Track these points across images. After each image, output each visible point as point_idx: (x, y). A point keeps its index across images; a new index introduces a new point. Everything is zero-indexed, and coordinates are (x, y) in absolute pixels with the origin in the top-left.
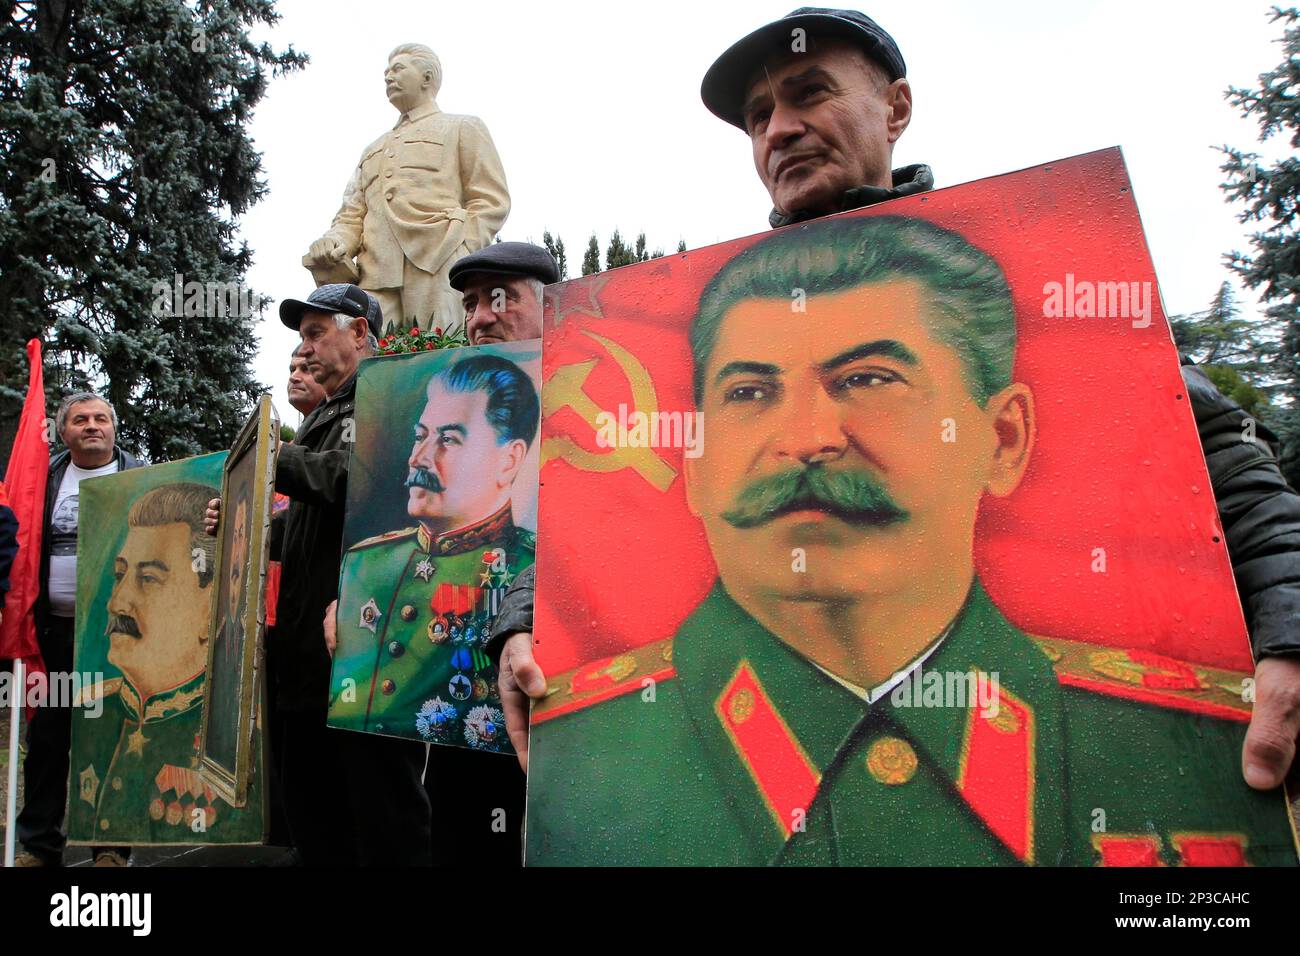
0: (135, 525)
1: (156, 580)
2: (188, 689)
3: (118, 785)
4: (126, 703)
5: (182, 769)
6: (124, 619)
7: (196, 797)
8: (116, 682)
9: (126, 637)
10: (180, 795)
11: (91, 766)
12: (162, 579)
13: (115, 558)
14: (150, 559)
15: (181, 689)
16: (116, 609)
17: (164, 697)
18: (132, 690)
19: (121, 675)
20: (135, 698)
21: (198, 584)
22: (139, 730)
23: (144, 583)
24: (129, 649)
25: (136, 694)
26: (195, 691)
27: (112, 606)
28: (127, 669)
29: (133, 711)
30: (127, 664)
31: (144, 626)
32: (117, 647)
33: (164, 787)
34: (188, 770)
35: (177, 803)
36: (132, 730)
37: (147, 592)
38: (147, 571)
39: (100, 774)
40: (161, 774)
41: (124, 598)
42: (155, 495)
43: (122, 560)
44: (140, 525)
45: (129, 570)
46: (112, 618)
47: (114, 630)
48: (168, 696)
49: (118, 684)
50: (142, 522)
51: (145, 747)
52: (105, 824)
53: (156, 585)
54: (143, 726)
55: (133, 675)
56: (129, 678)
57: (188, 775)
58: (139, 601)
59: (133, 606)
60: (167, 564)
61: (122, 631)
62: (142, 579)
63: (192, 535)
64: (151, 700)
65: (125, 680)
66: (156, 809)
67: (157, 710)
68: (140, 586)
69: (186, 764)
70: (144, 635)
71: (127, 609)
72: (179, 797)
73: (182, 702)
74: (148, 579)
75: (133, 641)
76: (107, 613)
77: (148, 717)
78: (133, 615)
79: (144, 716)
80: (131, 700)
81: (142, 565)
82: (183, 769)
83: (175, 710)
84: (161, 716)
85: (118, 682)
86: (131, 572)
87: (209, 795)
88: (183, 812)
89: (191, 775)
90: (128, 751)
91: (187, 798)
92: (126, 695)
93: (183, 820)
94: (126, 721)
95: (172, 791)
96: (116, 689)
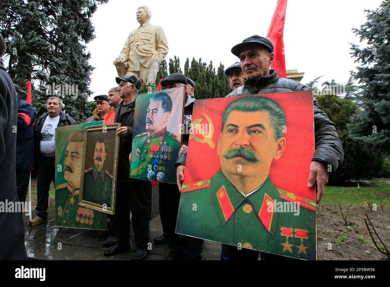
0: (70, 142)
1: (76, 157)
3: (67, 212)
4: (69, 190)
6: (68, 167)
7: (88, 217)
9: (69, 172)
10: (84, 216)
11: (60, 206)
12: (78, 157)
13: (65, 150)
14: (74, 151)
16: (66, 164)
18: (70, 186)
19: (67, 182)
22: (73, 197)
23: (73, 158)
24: (69, 175)
25: (71, 188)
28: (69, 181)
29: (71, 192)
30: (69, 179)
31: (73, 169)
32: (66, 175)
33: (79, 213)
35: (83, 218)
36: (71, 197)
37: (74, 160)
38: (74, 154)
39: (63, 209)
40: (79, 210)
41: (68, 161)
42: (75, 133)
43: (67, 151)
44: (72, 141)
45: (69, 154)
46: (65, 167)
47: (66, 170)
51: (74, 202)
52: (64, 222)
56: (70, 183)
58: (72, 162)
59: (70, 164)
60: (79, 153)
62: (72, 156)
64: (75, 190)
65: (68, 184)
67: (77, 192)
68: (72, 158)
70: (73, 172)
71: (69, 164)
72: (83, 216)
74: (74, 156)
75: (70, 173)
78: (70, 166)
79: (74, 194)
81: (72, 153)
82: (84, 209)
84: (78, 194)
85: (67, 184)
86: (70, 154)
87: (91, 216)
88: (85, 220)
89: (86, 211)
90: (70, 203)
91: (86, 216)
92: (69, 188)
93: (84, 222)
94: (69, 195)
95: (82, 214)
96: (66, 186)
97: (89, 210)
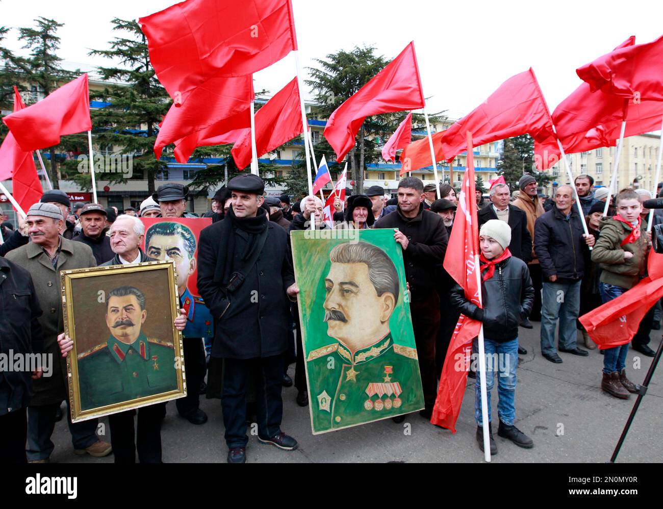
0: (335, 262)
1: (352, 292)
2: (378, 346)
3: (343, 398)
4: (343, 356)
6: (334, 312)
7: (389, 396)
8: (334, 346)
9: (338, 322)
10: (380, 396)
11: (325, 391)
12: (356, 291)
13: (324, 279)
14: (347, 281)
15: (374, 346)
16: (330, 307)
18: (345, 349)
19: (337, 341)
20: (348, 353)
21: (377, 295)
22: (353, 368)
23: (345, 294)
24: (340, 328)
25: (348, 351)
26: (382, 346)
27: (327, 305)
28: (340, 338)
29: (348, 360)
30: (340, 335)
31: (347, 315)
32: (333, 328)
33: (371, 394)
34: (383, 384)
35: (380, 400)
36: (347, 369)
37: (347, 298)
38: (346, 287)
39: (331, 395)
40: (369, 387)
41: (333, 301)
42: (344, 247)
43: (329, 280)
44: (338, 262)
45: (334, 287)
46: (327, 312)
47: (330, 319)
48: (368, 350)
49: (336, 347)
50: (339, 260)
51: (357, 376)
52: (338, 419)
53: (353, 295)
54: (355, 366)
55: (344, 341)
56: (342, 343)
57: (384, 386)
58: (343, 304)
59: (340, 305)
60: (357, 284)
61: (335, 319)
62: (344, 292)
63: (369, 270)
64: (357, 354)
65: (341, 345)
66: (368, 405)
67: (361, 358)
68: (343, 295)
69: (383, 381)
70: (348, 321)
71: (337, 307)
72: (380, 397)
73: (375, 352)
74: (347, 291)
75: (342, 323)
76: (324, 309)
77: (357, 362)
78: (340, 310)
79: (354, 361)
80: (345, 354)
81: (342, 284)
82: (380, 384)
83: (372, 357)
84: (365, 360)
85: (336, 346)
86: (336, 287)
87: (396, 393)
88: (384, 404)
89: (385, 386)
90: (347, 380)
91: (385, 396)
92: (342, 352)
93: (384, 407)
94: (344, 365)
95: (376, 395)
96: (334, 350)
97: (392, 384)
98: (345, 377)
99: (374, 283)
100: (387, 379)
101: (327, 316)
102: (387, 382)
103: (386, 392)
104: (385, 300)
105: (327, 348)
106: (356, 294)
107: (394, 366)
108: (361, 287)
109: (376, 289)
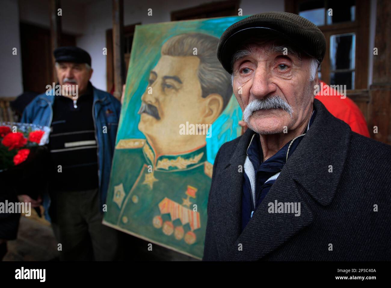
0: (165, 54)
1: (174, 87)
2: (187, 157)
3: (136, 200)
4: (146, 155)
5: (176, 204)
6: (150, 106)
7: (183, 224)
8: (141, 142)
9: (151, 117)
10: (173, 218)
11: (121, 184)
12: (177, 87)
13: (150, 71)
14: (171, 75)
15: (182, 156)
16: (147, 100)
17: (170, 158)
18: (151, 148)
19: (145, 138)
20: (152, 154)
21: (201, 95)
22: (153, 173)
23: (166, 89)
24: (151, 125)
25: (153, 151)
26: (191, 159)
27: (144, 98)
28: (149, 136)
29: (150, 161)
30: (150, 133)
31: (163, 114)
32: (145, 122)
33: (164, 211)
34: (181, 206)
35: (170, 223)
38: (169, 81)
39: (127, 191)
40: (163, 202)
43: (155, 73)
44: (168, 55)
45: (157, 80)
46: (143, 105)
47: (145, 112)
48: (173, 158)
50: (170, 52)
51: (155, 184)
52: (125, 220)
53: (173, 91)
55: (152, 139)
56: (150, 142)
57: (180, 208)
58: (161, 99)
59: (157, 100)
60: (182, 80)
61: (148, 113)
62: (165, 86)
63: (201, 65)
64: (161, 158)
65: (147, 143)
66: (157, 222)
67: (165, 164)
69: (180, 202)
70: (162, 119)
71: (153, 101)
73: (182, 164)
74: (169, 86)
75: (154, 120)
76: (141, 101)
77: (159, 167)
78: (156, 105)
79: (156, 166)
80: (149, 154)
81: (166, 78)
83: (176, 168)
84: (167, 168)
85: (143, 142)
86: (159, 81)
87: (192, 224)
88: (174, 230)
89: (182, 211)
90: (144, 183)
91: (178, 222)
92: (146, 150)
93: (173, 233)
94: (145, 165)
95: (169, 215)
96: (141, 146)
97: (190, 211)
98: (143, 178)
99: (202, 80)
100: (187, 202)
101: (142, 109)
102: (185, 206)
103: (180, 217)
104: (210, 104)
105: (134, 142)
106: (177, 90)
107: (199, 190)
108: (185, 83)
109: (203, 88)
